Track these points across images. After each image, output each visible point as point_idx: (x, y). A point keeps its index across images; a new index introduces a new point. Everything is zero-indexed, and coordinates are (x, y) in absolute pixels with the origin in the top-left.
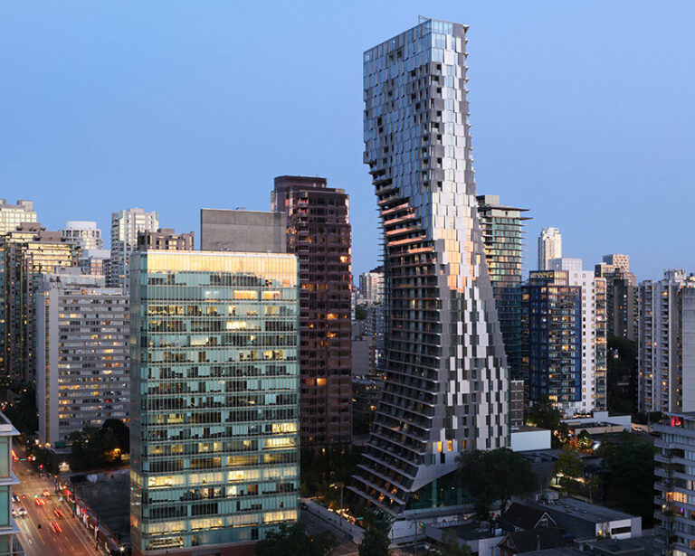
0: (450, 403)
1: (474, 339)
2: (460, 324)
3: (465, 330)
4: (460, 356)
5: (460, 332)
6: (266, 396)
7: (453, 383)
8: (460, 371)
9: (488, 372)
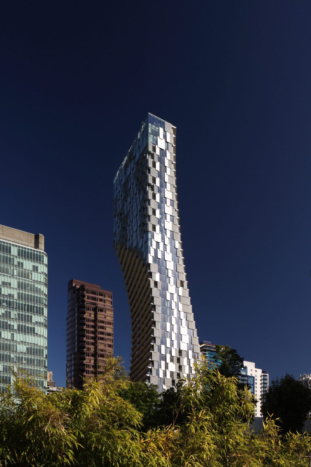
0: (161, 375)
1: (179, 337)
2: (168, 324)
3: (172, 329)
4: (168, 345)
5: (168, 329)
6: (18, 346)
7: (163, 363)
8: (168, 356)
9: (189, 360)
